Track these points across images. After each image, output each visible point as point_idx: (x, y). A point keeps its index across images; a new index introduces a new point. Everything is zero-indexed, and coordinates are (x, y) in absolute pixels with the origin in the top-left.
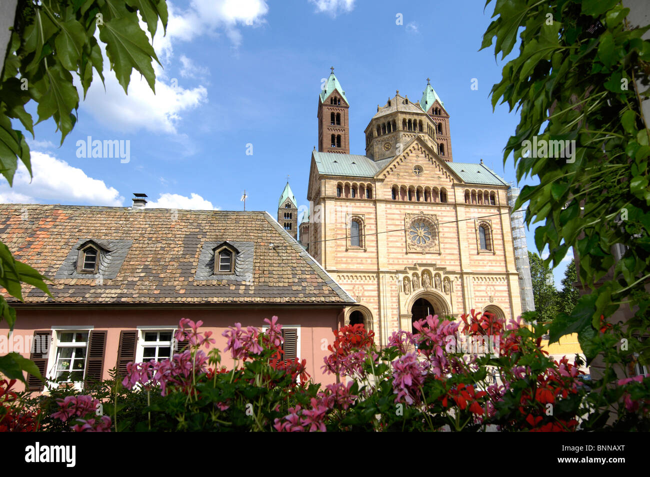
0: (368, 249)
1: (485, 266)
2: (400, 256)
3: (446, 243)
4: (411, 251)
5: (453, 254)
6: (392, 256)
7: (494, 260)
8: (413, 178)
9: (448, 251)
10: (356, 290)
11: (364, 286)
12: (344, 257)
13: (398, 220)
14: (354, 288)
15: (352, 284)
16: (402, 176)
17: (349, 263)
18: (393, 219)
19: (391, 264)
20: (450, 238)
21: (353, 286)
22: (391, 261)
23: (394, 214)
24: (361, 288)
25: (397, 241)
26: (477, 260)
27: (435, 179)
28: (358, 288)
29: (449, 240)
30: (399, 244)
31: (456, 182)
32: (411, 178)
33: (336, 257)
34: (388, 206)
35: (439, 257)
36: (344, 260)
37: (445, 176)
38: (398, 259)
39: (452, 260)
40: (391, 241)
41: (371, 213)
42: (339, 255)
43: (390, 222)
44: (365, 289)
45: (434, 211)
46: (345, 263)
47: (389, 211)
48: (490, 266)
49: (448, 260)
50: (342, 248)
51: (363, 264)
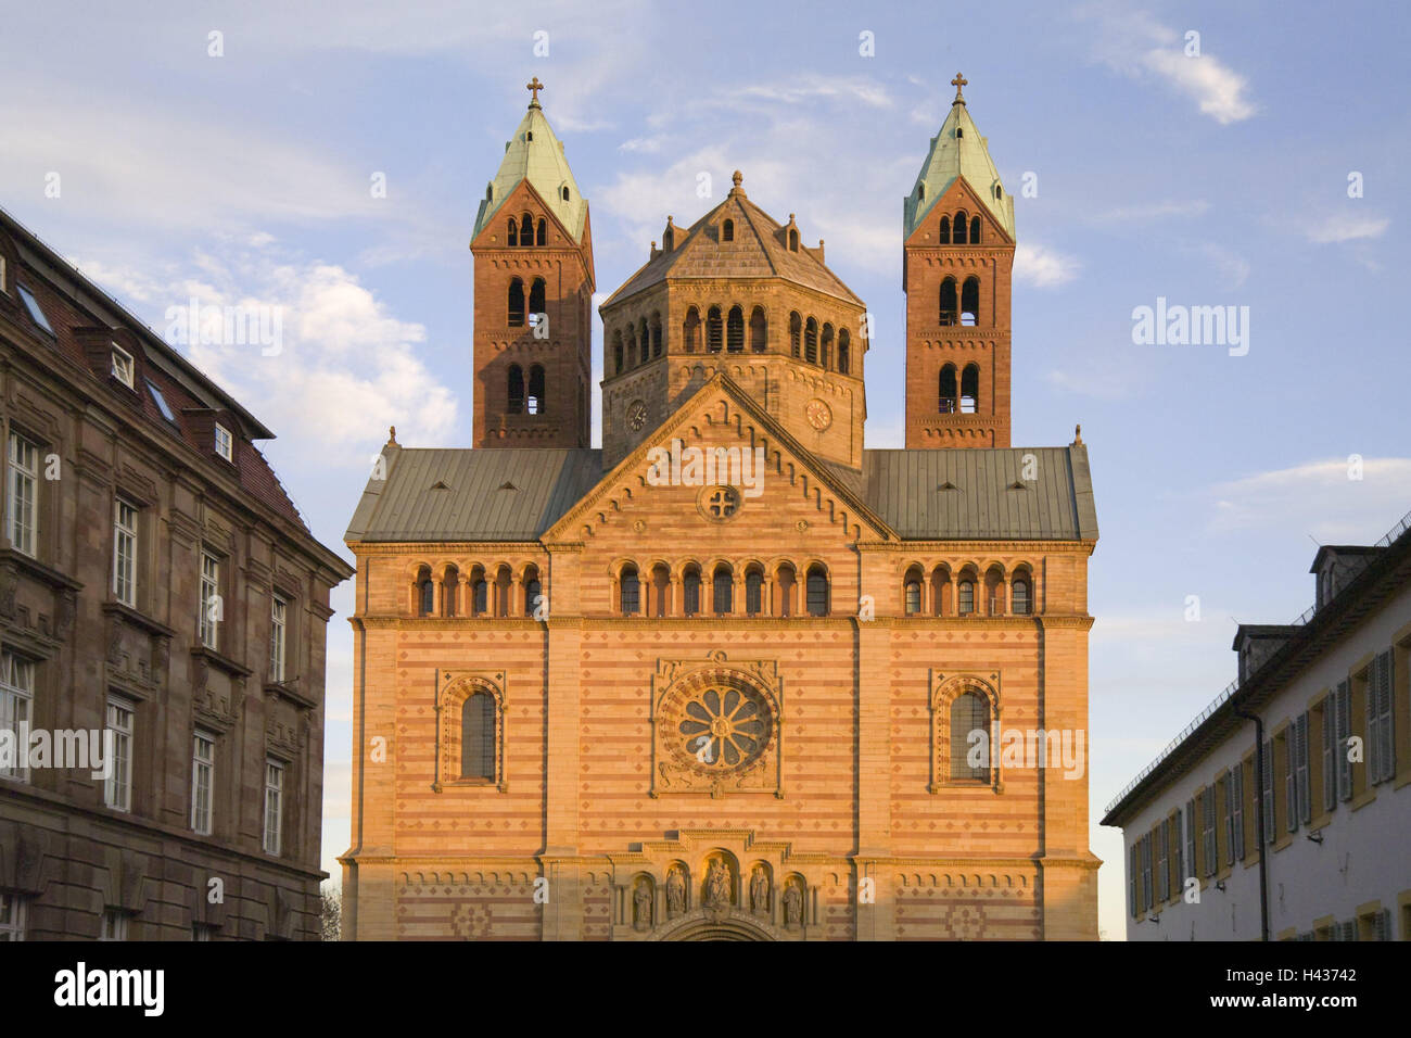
0: (514, 787)
1: (958, 836)
2: (627, 806)
3: (809, 758)
4: (670, 789)
5: (832, 797)
6: (598, 806)
7: (997, 817)
8: (699, 532)
9: (811, 787)
10: (463, 920)
11: (492, 906)
12: (428, 815)
13: (628, 683)
14: (454, 913)
15: (449, 901)
16: (656, 528)
17: (445, 834)
18: (610, 683)
19: (593, 834)
20: (827, 740)
21: (452, 906)
22: (594, 824)
23: (614, 665)
24: (479, 912)
25: (622, 758)
26: (924, 816)
27: (786, 531)
28: (471, 911)
29: (823, 750)
30: (627, 767)
31: (870, 534)
32: (691, 532)
33: (399, 815)
34: (596, 636)
35: (776, 807)
36: (428, 823)
37: (826, 519)
38: (619, 815)
39: (827, 816)
40: (600, 759)
41: (530, 665)
42: (412, 806)
43: (596, 693)
44: (494, 914)
45: (769, 646)
46: (434, 834)
47: (596, 656)
48: (975, 836)
49: (809, 816)
50: (422, 783)
51: (492, 834)
